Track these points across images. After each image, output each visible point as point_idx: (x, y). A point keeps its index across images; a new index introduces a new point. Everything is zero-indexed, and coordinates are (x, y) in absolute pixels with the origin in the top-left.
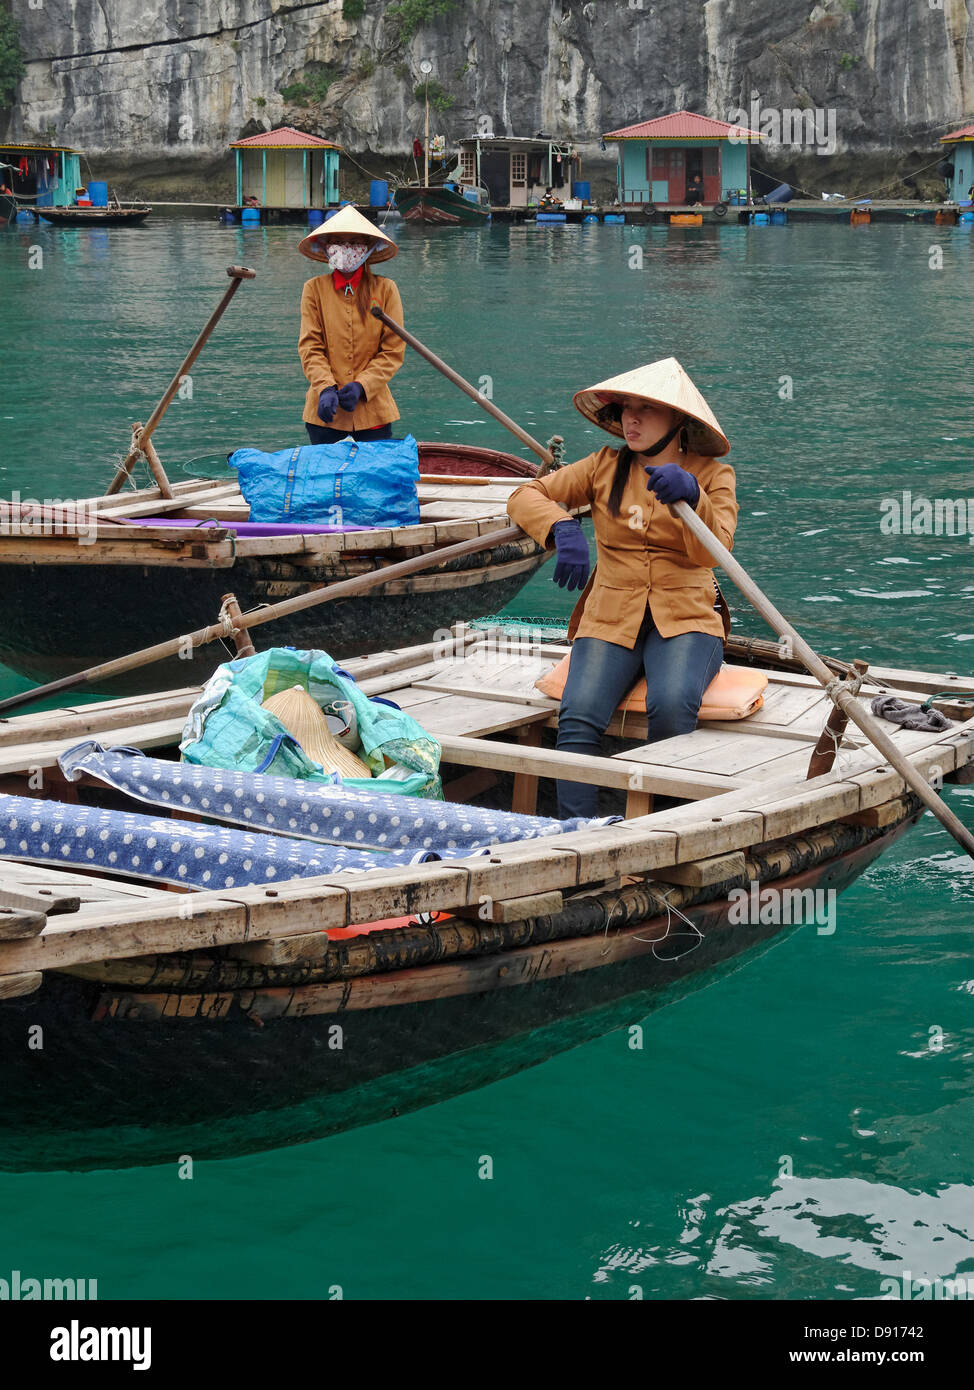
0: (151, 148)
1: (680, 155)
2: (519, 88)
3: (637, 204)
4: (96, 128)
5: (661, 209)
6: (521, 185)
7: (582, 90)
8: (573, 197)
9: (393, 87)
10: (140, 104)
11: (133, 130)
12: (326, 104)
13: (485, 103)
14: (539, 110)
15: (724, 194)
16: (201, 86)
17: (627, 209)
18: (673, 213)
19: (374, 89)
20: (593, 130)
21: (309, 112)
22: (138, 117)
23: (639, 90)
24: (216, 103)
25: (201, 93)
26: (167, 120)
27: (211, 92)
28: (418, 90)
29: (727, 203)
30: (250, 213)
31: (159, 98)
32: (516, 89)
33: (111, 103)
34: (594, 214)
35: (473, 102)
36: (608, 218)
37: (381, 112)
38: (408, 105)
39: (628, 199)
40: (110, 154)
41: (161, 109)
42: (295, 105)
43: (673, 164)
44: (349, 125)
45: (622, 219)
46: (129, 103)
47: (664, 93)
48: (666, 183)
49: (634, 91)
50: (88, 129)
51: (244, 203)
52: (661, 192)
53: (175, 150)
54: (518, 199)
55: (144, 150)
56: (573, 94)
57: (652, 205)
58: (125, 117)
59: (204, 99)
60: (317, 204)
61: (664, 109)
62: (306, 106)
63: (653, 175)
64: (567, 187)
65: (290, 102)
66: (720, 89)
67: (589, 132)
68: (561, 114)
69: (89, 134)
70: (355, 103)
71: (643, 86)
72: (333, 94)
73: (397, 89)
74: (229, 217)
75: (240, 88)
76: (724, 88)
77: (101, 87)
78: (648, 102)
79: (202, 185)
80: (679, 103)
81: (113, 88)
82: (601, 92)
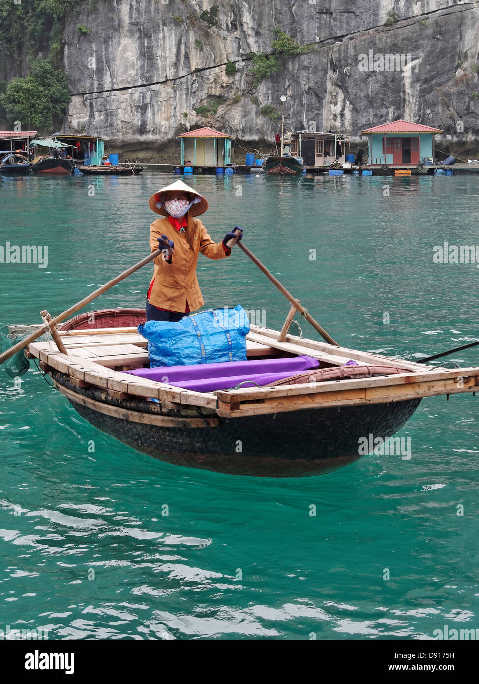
0: (131, 137)
1: (399, 141)
2: (312, 108)
3: (378, 165)
4: (105, 127)
5: (391, 167)
6: (321, 156)
7: (343, 109)
8: (346, 161)
9: (250, 107)
10: (126, 116)
11: (123, 128)
12: (217, 116)
13: (295, 115)
14: (322, 119)
15: (421, 159)
16: (156, 107)
17: (374, 167)
18: (396, 169)
19: (240, 109)
20: (348, 128)
21: (209, 120)
22: (126, 122)
23: (371, 109)
24: (163, 116)
25: (156, 110)
26: (139, 123)
27: (161, 110)
28: (262, 109)
29: (423, 164)
30: (188, 169)
31: (136, 113)
32: (310, 108)
33: (112, 115)
34: (357, 170)
35: (289, 115)
36: (364, 172)
37: (244, 120)
38: (257, 117)
39: (374, 163)
40: (111, 140)
41: (137, 118)
42: (202, 116)
43: (396, 146)
44: (228, 126)
45: (371, 172)
46: (121, 115)
47: (384, 111)
48: (393, 155)
49: (368, 110)
50: (101, 128)
51: (185, 164)
52: (390, 159)
53: (143, 138)
54: (319, 162)
55: (128, 138)
56: (339, 111)
57: (386, 165)
58: (119, 122)
59: (158, 113)
60: (220, 165)
61: (383, 118)
62: (207, 117)
63: (386, 151)
64: (344, 157)
65: (199, 115)
66: (411, 109)
67: (346, 130)
68: (333, 121)
69: (101, 130)
70: (232, 116)
71: (373, 108)
72: (220, 110)
73: (252, 109)
74: (178, 171)
75: (175, 108)
76: (413, 109)
77: (108, 107)
78: (375, 115)
79: (156, 155)
80: (391, 116)
81: (114, 108)
82: (352, 110)
